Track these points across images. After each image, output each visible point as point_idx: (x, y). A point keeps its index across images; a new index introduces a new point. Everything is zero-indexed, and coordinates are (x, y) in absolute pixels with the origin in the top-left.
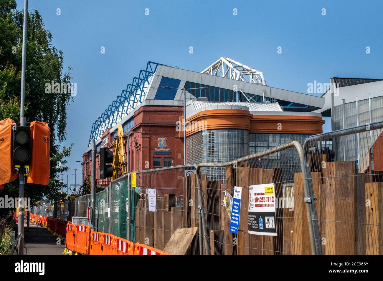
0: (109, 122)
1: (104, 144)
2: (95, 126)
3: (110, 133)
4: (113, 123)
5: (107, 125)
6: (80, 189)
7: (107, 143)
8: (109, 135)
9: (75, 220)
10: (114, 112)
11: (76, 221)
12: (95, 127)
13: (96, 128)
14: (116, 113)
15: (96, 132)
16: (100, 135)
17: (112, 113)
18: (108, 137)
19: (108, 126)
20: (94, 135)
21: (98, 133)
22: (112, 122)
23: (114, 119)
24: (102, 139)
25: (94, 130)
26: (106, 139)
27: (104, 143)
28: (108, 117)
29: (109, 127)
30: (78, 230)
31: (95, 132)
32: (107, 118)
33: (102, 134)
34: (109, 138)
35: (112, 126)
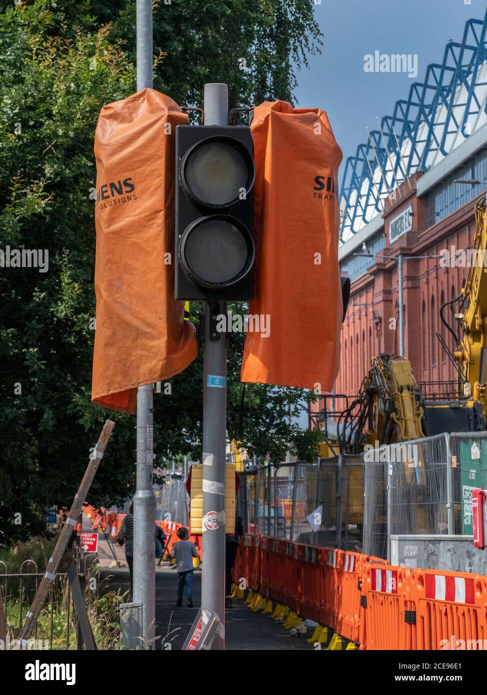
0: (414, 149)
1: (393, 237)
2: (354, 168)
3: (418, 194)
4: (431, 155)
5: (405, 162)
6: (349, 411)
7: (405, 231)
8: (415, 200)
9: (407, 547)
10: (433, 109)
11: (413, 553)
12: (354, 174)
13: (359, 173)
14: (442, 114)
15: (359, 190)
16: (377, 200)
17: (427, 112)
18: (410, 209)
19: (410, 166)
20: (352, 202)
21: (368, 196)
22: (427, 150)
23: (432, 138)
24: (387, 216)
25: (353, 182)
26: (402, 218)
27: (395, 232)
28: (410, 129)
29: (413, 171)
30: (430, 592)
31: (354, 194)
32: (403, 135)
33: (383, 196)
34: (416, 212)
35: (427, 165)
